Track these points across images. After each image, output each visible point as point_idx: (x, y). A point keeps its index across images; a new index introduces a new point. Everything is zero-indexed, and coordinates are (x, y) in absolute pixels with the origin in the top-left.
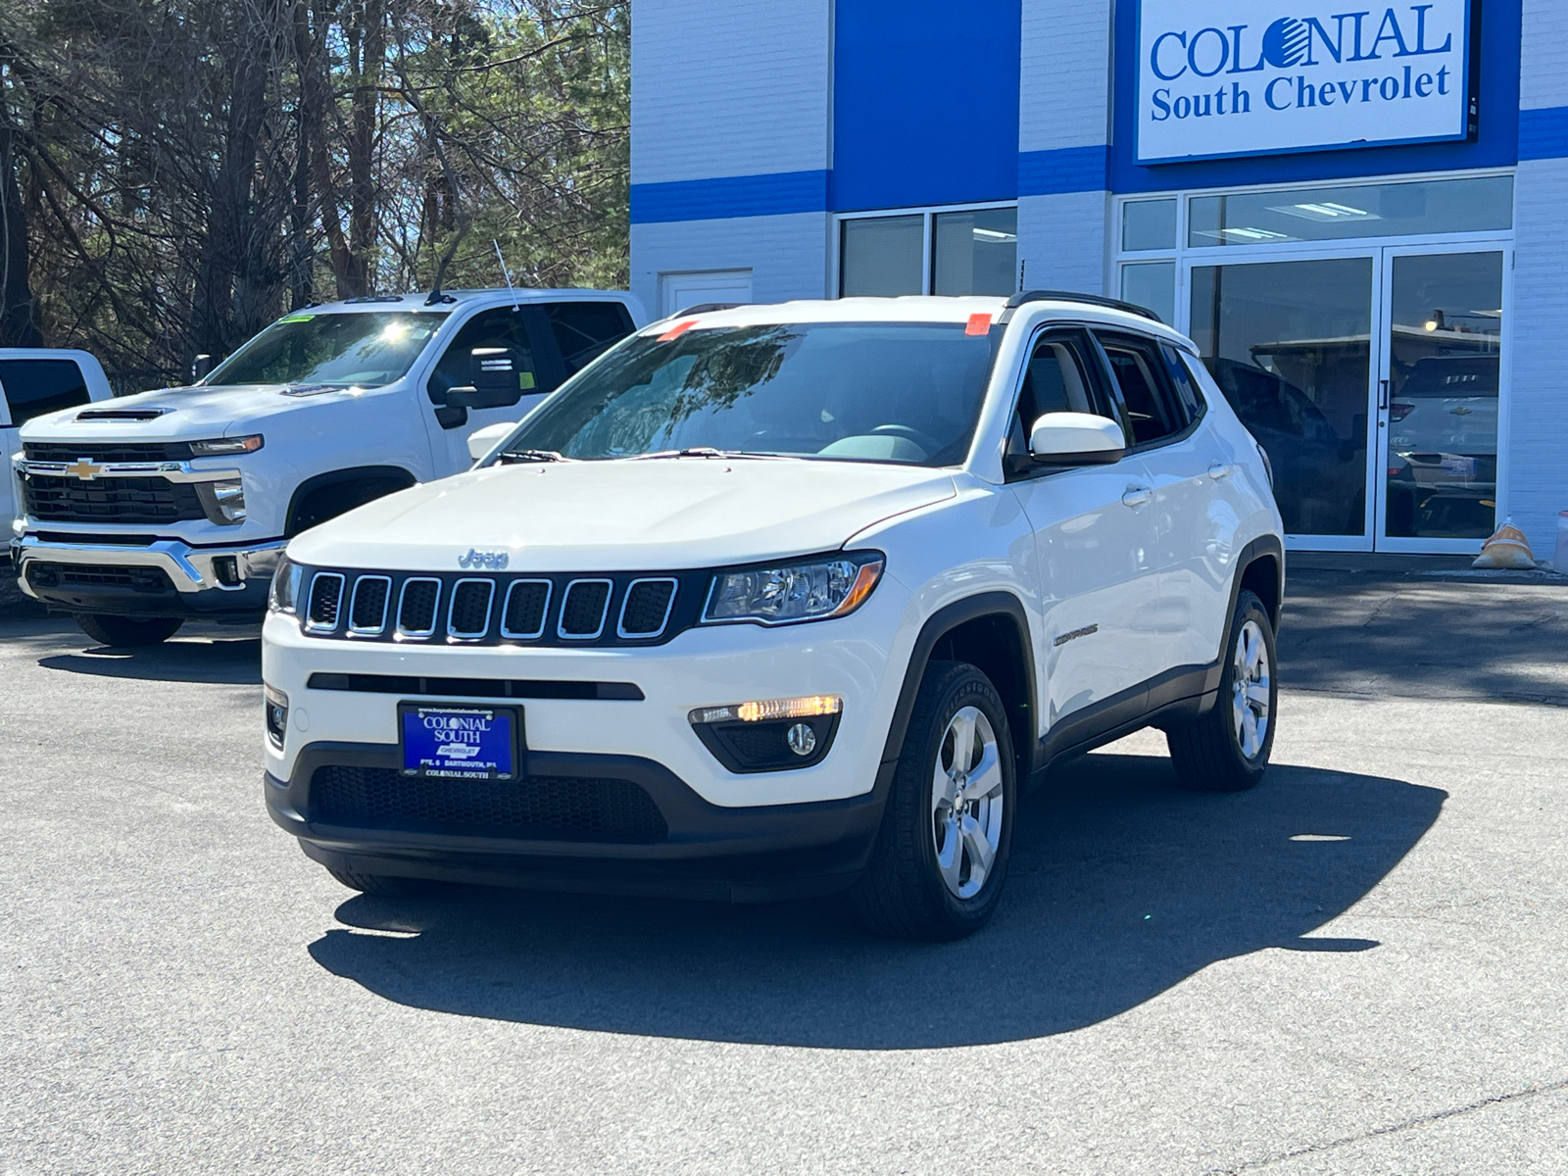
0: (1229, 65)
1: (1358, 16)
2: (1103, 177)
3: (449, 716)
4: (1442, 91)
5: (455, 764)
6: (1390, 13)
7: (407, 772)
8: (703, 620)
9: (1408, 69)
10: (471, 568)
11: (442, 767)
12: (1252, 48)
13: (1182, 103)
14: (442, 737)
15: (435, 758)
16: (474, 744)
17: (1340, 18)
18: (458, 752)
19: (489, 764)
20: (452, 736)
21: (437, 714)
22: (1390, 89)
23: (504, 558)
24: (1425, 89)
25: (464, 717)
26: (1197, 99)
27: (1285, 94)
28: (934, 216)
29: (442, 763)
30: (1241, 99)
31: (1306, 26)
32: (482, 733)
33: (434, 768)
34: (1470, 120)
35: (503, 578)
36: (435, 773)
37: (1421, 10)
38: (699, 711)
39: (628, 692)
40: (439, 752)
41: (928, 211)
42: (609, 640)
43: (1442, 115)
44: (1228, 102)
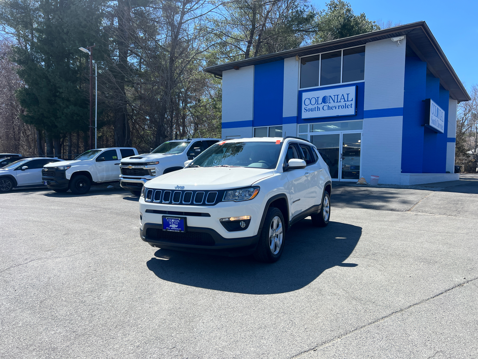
0: (317, 103)
1: (338, 95)
2: (296, 121)
3: (172, 219)
4: (351, 107)
5: (173, 228)
6: (343, 95)
7: (164, 230)
8: (223, 200)
9: (346, 104)
10: (177, 189)
12: (320, 101)
13: (309, 109)
15: (169, 227)
16: (177, 225)
17: (335, 96)
18: (174, 226)
19: (180, 229)
20: (173, 223)
21: (170, 219)
22: (343, 107)
23: (184, 187)
24: (348, 107)
25: (175, 219)
26: (311, 109)
27: (326, 108)
28: (269, 127)
29: (171, 228)
30: (319, 109)
31: (329, 97)
32: (178, 222)
33: (169, 229)
34: (356, 112)
35: (183, 191)
36: (169, 230)
37: (348, 94)
38: (222, 219)
39: (208, 215)
40: (170, 226)
41: (268, 127)
42: (204, 204)
43: (351, 111)
44: (316, 109)
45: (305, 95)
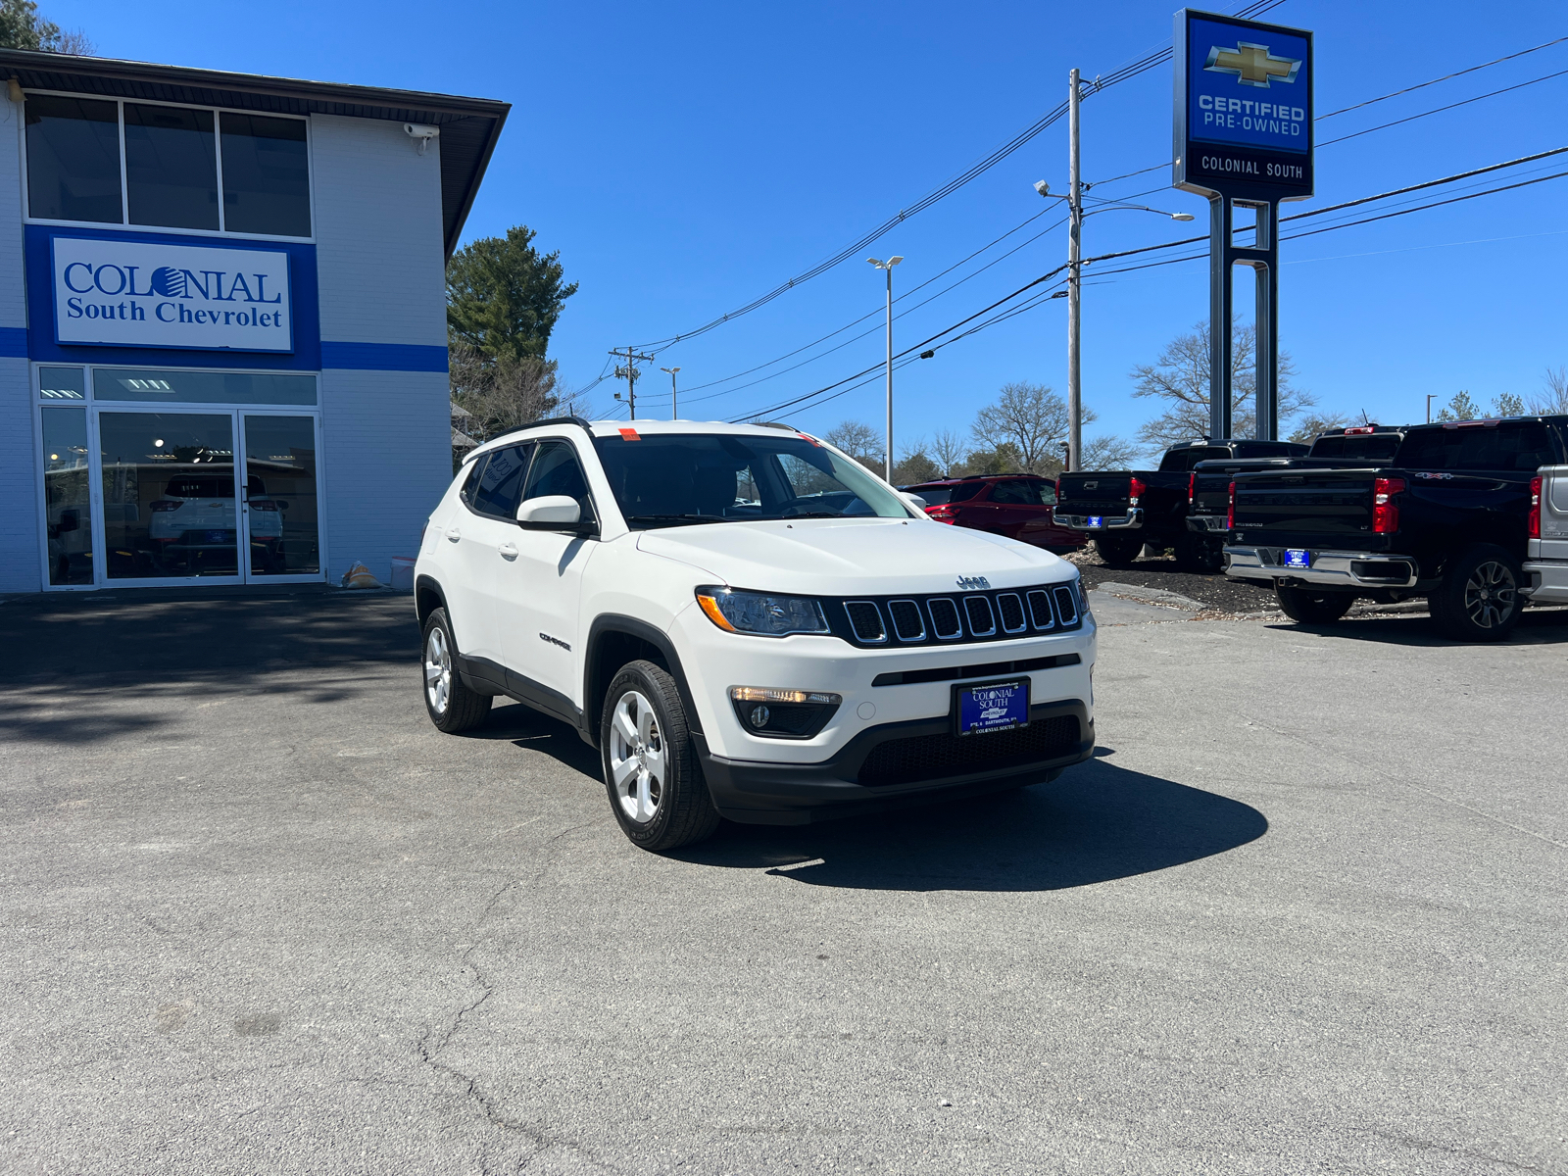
0: (127, 289)
1: (219, 275)
2: (24, 349)
3: (989, 690)
4: (277, 324)
5: (992, 722)
6: (239, 275)
7: (964, 734)
8: (1083, 611)
9: (254, 310)
11: (984, 727)
12: (143, 282)
13: (92, 308)
14: (984, 706)
15: (979, 720)
16: (1004, 707)
17: (206, 273)
18: (994, 714)
21: (984, 691)
22: (242, 319)
24: (266, 322)
25: (998, 689)
26: (103, 307)
27: (170, 312)
29: (984, 723)
32: (1009, 698)
33: (980, 728)
34: (295, 343)
35: (992, 593)
36: (982, 731)
39: (1075, 659)
40: (982, 716)
42: (1059, 629)
43: (278, 338)
44: (128, 312)
45: (64, 251)
